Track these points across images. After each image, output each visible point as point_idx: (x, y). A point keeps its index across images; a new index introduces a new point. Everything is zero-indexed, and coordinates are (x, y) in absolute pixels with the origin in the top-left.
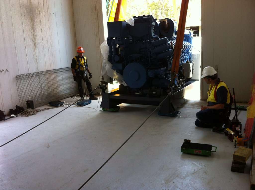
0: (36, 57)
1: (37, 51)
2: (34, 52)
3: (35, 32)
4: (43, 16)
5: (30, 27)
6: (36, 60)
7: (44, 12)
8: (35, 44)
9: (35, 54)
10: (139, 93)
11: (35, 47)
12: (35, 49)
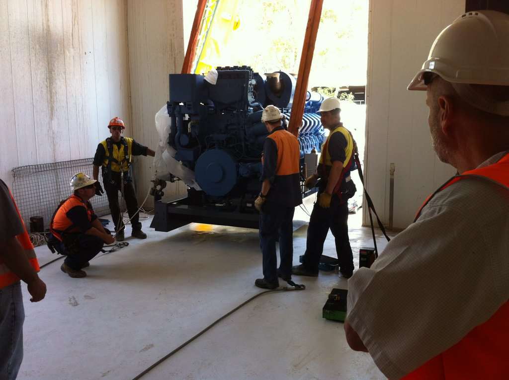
0: (53, 133)
1: (55, 123)
2: (50, 123)
3: (54, 86)
4: (70, 57)
5: (46, 78)
6: (53, 139)
7: (72, 50)
8: (52, 109)
9: (50, 128)
10: (222, 205)
11: (52, 114)
12: (51, 119)
